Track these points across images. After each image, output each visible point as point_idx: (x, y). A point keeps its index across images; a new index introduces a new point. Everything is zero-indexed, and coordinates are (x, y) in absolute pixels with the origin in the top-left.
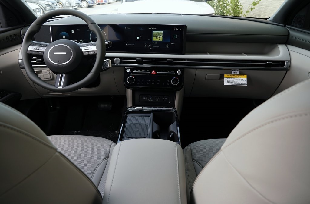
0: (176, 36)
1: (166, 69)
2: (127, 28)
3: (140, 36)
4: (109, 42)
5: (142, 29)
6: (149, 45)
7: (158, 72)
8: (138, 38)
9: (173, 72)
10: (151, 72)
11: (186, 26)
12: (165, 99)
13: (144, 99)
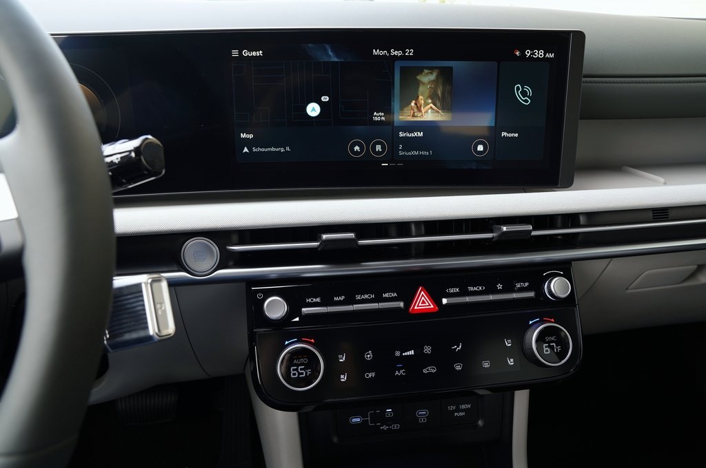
0: (524, 94)
1: (487, 278)
2: (246, 53)
3: (325, 99)
4: (136, 143)
5: (336, 60)
6: (378, 148)
7: (445, 301)
8: (313, 110)
9: (522, 290)
10: (409, 298)
11: (579, 36)
12: (458, 410)
13: (356, 424)
